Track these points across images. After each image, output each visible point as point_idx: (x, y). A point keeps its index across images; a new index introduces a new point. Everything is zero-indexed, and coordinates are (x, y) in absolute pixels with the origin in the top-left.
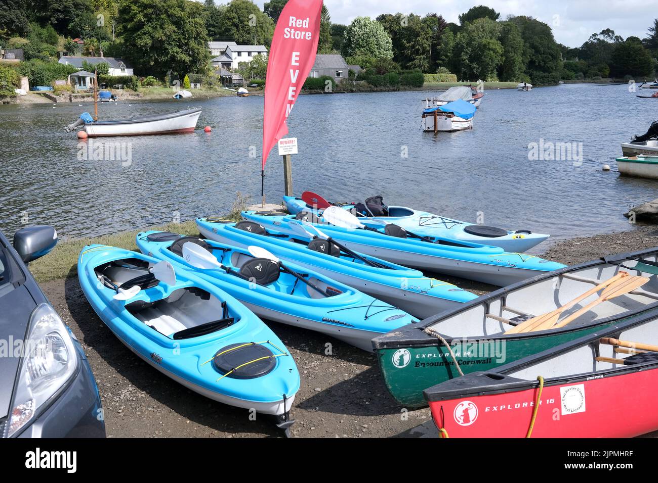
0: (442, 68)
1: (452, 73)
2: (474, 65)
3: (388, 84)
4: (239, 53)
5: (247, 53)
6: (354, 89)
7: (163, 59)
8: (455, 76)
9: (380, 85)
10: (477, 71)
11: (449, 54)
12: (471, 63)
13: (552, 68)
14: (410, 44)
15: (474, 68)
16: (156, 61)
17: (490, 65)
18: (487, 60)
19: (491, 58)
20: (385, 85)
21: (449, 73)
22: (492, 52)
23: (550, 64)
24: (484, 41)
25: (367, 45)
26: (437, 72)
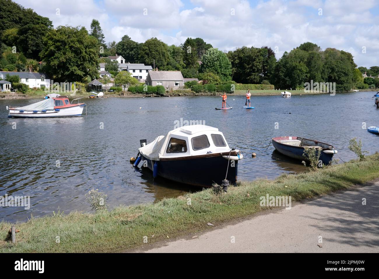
0: (265, 81)
1: (271, 84)
2: (287, 79)
3: (207, 91)
4: (134, 71)
5: (139, 71)
6: (180, 94)
7: (67, 73)
8: (273, 86)
9: (201, 92)
10: (289, 83)
11: (272, 72)
12: (285, 77)
13: (344, 81)
14: (250, 66)
15: (287, 81)
16: (62, 74)
17: (297, 79)
18: (296, 76)
19: (298, 75)
20: (205, 92)
21: (269, 84)
22: (299, 71)
23: (342, 79)
24: (294, 64)
25: (214, 66)
26: (262, 83)
